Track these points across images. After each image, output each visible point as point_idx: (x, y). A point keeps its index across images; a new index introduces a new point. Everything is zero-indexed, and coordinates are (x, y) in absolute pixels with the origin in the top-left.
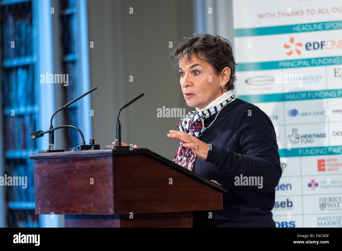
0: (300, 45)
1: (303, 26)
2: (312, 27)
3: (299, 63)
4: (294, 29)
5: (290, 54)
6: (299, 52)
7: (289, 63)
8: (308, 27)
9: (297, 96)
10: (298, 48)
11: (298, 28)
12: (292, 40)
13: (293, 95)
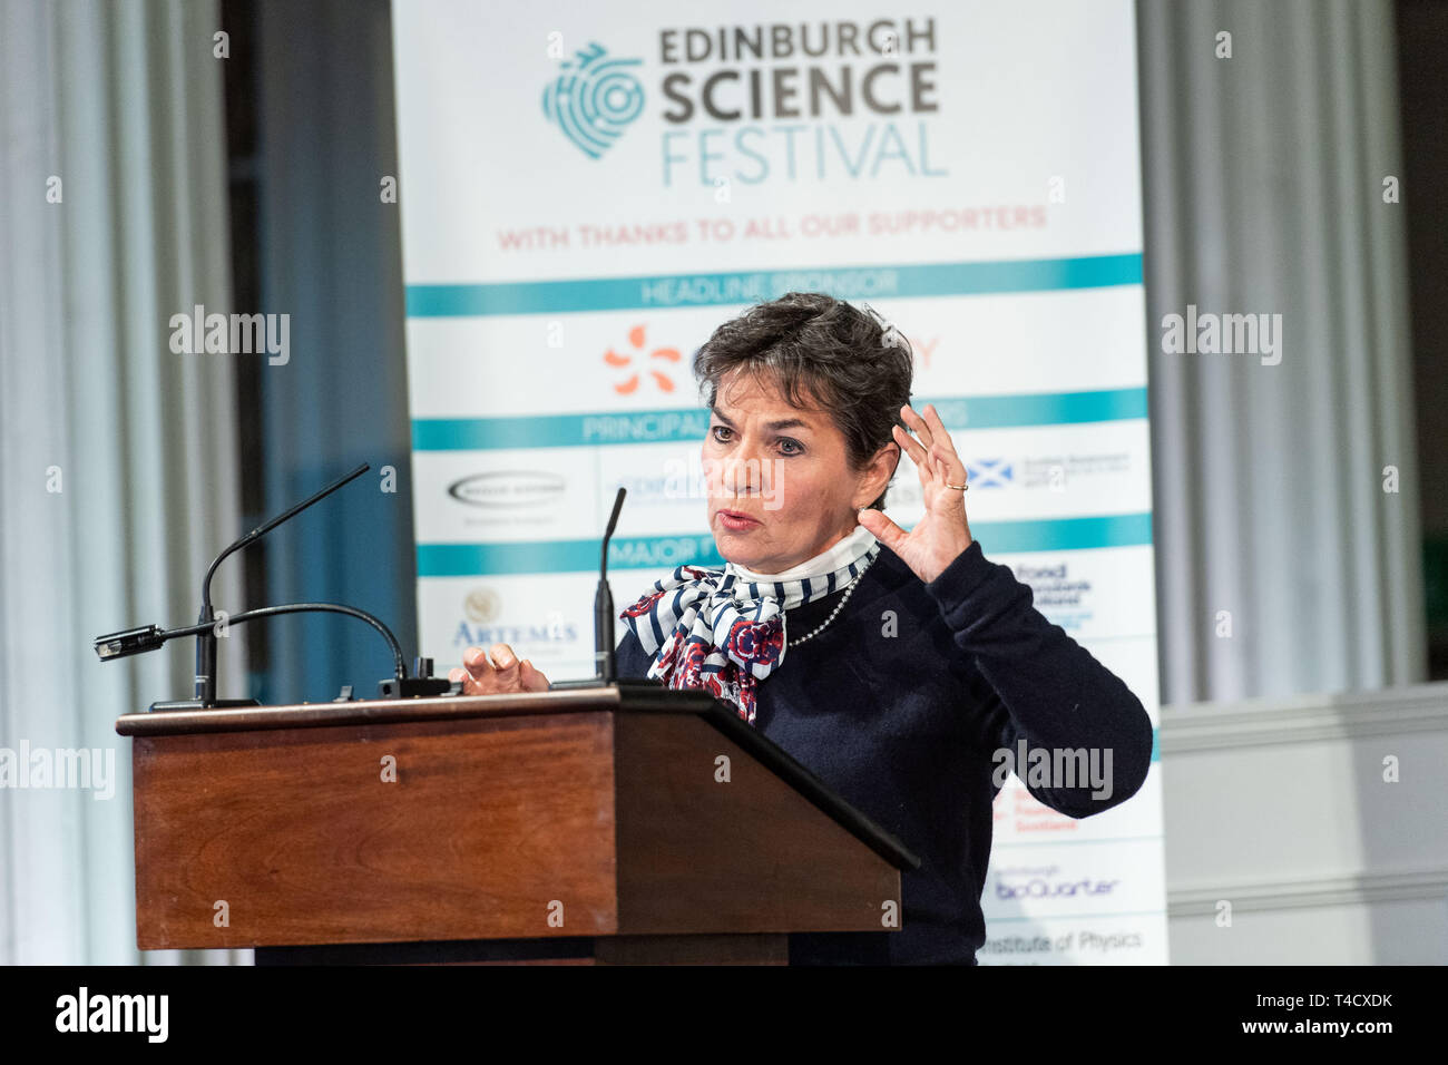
0: (673, 355)
1: (685, 286)
2: (722, 290)
3: (666, 426)
4: (647, 293)
5: (629, 387)
6: (665, 384)
7: (625, 423)
8: (703, 290)
9: (658, 550)
10: (664, 366)
11: (662, 292)
12: (637, 337)
13: (642, 547)
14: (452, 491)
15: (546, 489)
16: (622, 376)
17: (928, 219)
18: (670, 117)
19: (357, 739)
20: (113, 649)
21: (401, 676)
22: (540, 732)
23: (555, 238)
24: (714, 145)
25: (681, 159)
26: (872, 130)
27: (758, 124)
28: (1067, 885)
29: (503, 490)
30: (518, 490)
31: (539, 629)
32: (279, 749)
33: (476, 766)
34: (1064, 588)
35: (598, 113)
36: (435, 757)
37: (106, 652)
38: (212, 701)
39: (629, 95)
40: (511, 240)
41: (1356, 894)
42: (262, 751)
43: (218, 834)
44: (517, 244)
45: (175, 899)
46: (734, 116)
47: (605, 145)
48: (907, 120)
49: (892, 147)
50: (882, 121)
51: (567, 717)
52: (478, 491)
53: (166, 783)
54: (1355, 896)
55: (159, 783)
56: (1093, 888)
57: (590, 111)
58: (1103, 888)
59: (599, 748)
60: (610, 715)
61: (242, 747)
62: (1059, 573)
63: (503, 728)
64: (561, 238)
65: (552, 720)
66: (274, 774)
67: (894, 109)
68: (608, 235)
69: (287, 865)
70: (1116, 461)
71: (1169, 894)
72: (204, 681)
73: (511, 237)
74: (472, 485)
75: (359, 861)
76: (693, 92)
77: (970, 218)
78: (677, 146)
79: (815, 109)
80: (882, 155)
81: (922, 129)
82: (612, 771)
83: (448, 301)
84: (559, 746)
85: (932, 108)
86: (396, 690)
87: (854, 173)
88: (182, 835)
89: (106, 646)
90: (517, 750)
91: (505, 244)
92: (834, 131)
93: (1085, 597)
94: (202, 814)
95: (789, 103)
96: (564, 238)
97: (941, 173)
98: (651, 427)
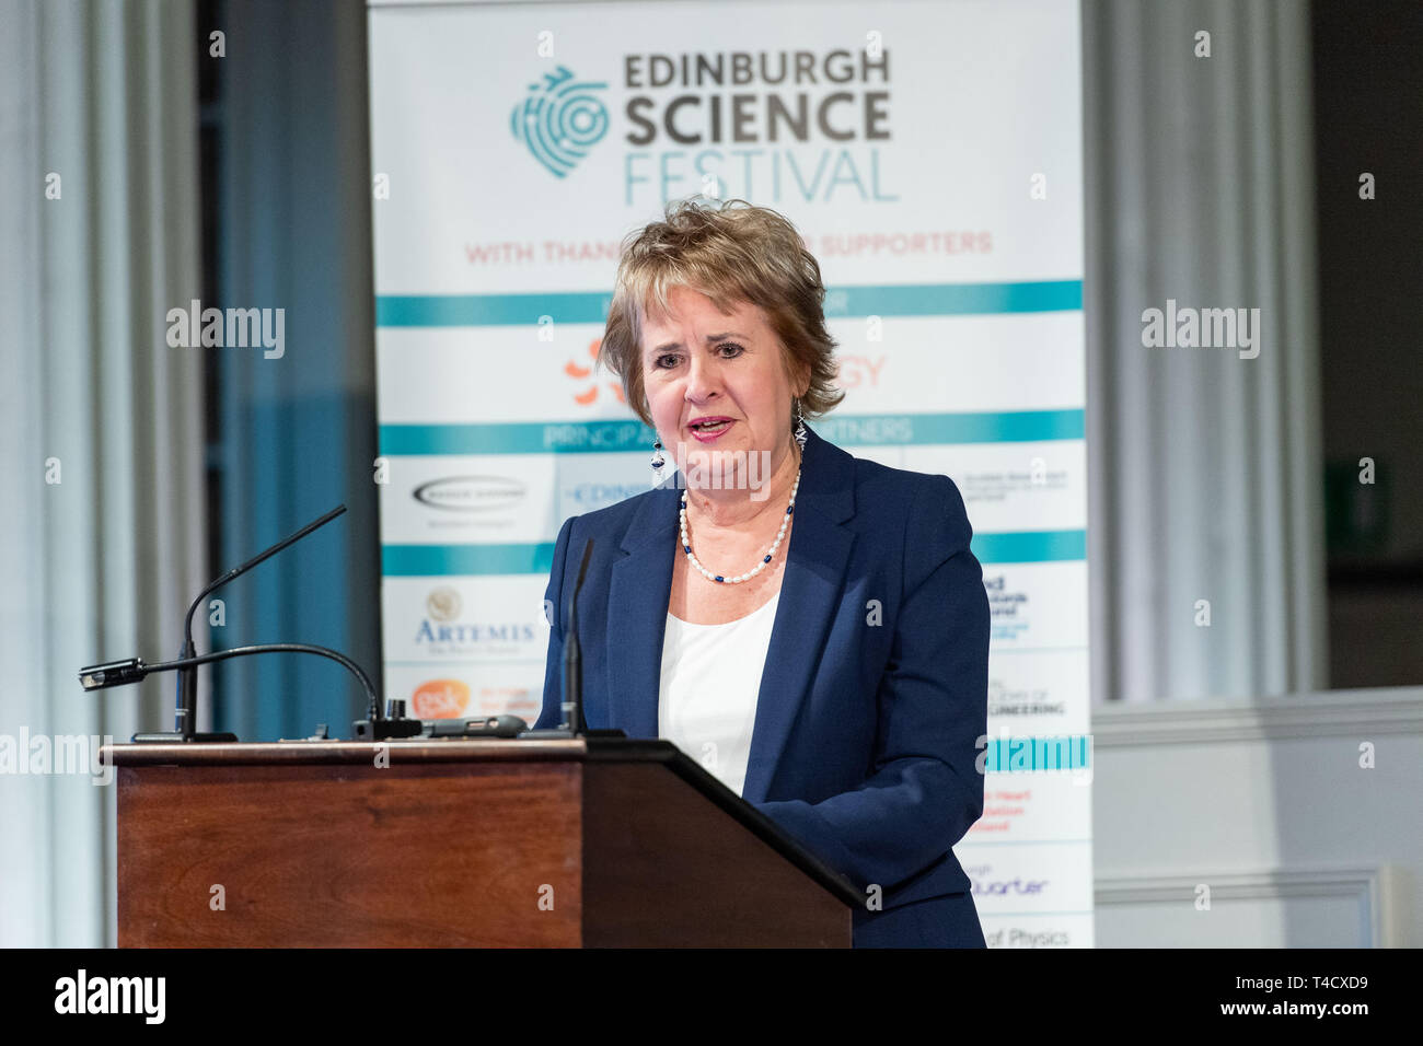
14: (417, 494)
15: (507, 494)
16: (582, 386)
17: (879, 242)
18: (633, 139)
19: (334, 778)
20: (96, 680)
21: (375, 717)
22: (511, 779)
23: (520, 254)
24: (674, 166)
25: (643, 179)
26: (826, 155)
27: (717, 148)
28: (998, 884)
29: (466, 494)
30: (480, 494)
31: (497, 628)
32: (259, 785)
33: (449, 808)
34: (1002, 600)
35: (564, 135)
36: (409, 798)
37: (89, 682)
38: (191, 735)
39: (594, 117)
40: (477, 254)
41: (1270, 889)
42: (242, 785)
43: (197, 863)
44: (484, 258)
45: (155, 925)
46: (695, 139)
47: (571, 165)
48: (861, 147)
49: (846, 172)
50: (836, 147)
51: (537, 766)
52: (441, 495)
53: (148, 811)
54: (1269, 891)
55: (141, 812)
56: (1023, 887)
57: (557, 132)
58: (1033, 888)
59: (567, 797)
60: (578, 765)
61: (221, 781)
62: (997, 585)
63: (474, 773)
64: (526, 253)
65: (523, 768)
66: (253, 808)
67: (849, 136)
68: (571, 251)
69: (263, 895)
70: (1055, 479)
71: (1096, 881)
72: (184, 714)
73: (478, 250)
74: (436, 489)
75: (333, 895)
76: (656, 115)
77: (918, 243)
78: (639, 168)
79: (773, 135)
80: (836, 180)
81: (875, 155)
82: (579, 819)
83: (416, 312)
84: (528, 793)
85: (885, 135)
86: (370, 732)
87: (809, 197)
88: (162, 863)
89: (90, 677)
90: (490, 795)
91: (472, 258)
92: (790, 156)
93: (1021, 608)
94: (181, 844)
95: (748, 128)
96: (530, 253)
97: (892, 198)
98: (610, 436)
